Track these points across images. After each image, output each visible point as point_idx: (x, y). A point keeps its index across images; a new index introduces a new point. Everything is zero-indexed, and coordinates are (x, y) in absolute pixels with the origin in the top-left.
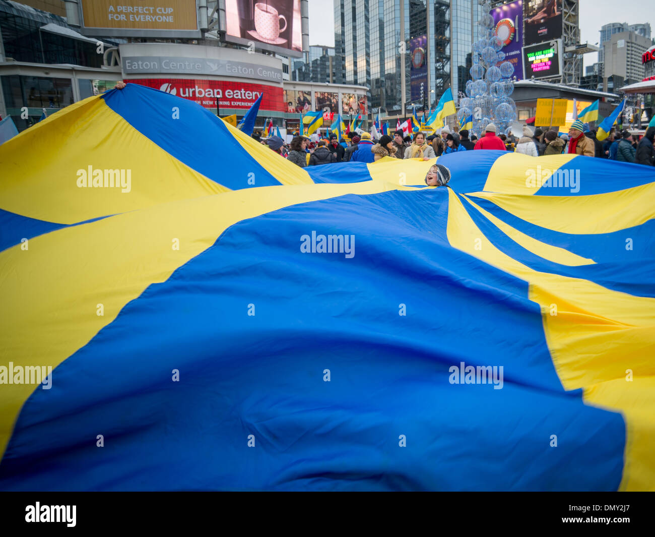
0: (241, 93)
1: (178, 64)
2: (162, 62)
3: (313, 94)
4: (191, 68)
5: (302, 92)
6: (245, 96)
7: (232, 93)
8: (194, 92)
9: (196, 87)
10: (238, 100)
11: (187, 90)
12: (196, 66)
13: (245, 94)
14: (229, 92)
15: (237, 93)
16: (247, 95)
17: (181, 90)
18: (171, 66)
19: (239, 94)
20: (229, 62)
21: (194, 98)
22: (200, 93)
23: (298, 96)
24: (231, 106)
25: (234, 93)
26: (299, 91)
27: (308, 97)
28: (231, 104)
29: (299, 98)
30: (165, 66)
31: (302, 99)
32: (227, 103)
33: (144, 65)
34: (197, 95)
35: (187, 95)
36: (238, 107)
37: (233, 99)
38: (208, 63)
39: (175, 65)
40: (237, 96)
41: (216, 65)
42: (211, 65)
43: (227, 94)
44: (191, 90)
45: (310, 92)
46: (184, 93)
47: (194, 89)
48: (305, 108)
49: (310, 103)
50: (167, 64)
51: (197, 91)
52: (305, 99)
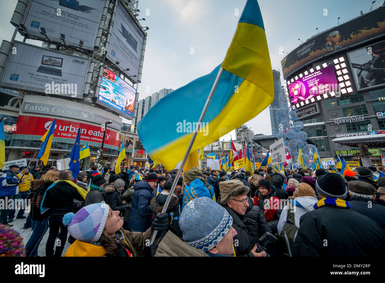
0: (98, 133)
1: (63, 111)
2: (53, 108)
3: (134, 139)
4: (71, 115)
5: (129, 137)
6: (100, 135)
7: (92, 132)
8: (68, 129)
9: (71, 126)
10: (95, 137)
11: (64, 127)
12: (74, 114)
13: (100, 134)
14: (91, 132)
15: (96, 132)
16: (101, 135)
17: (60, 126)
18: (58, 111)
19: (97, 133)
20: (95, 115)
21: (68, 132)
22: (73, 129)
23: (126, 139)
24: (90, 140)
25: (93, 133)
26: (127, 137)
27: (132, 141)
28: (90, 138)
29: (127, 141)
30: (53, 111)
31: (128, 141)
32: (88, 138)
33: (39, 109)
34: (70, 131)
35: (63, 130)
36: (95, 141)
37: (92, 136)
38: (82, 113)
39: (61, 111)
40: (95, 134)
41: (87, 115)
42: (84, 115)
43: (89, 132)
44: (67, 127)
45: (133, 138)
46: (62, 128)
47: (69, 127)
48: (129, 146)
49: (132, 144)
50: (55, 110)
51: (71, 128)
52: (130, 141)
